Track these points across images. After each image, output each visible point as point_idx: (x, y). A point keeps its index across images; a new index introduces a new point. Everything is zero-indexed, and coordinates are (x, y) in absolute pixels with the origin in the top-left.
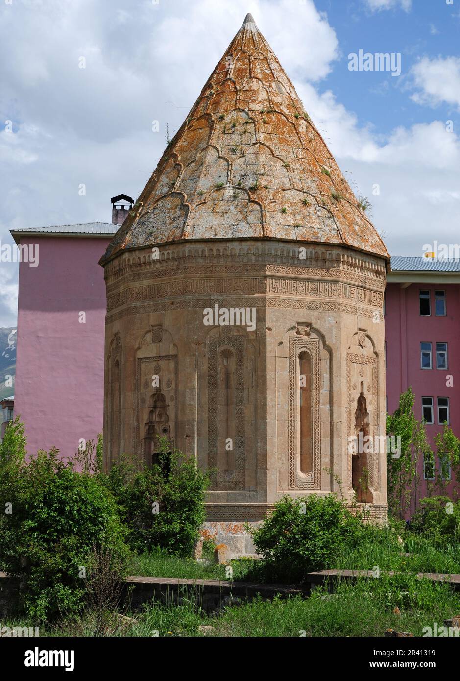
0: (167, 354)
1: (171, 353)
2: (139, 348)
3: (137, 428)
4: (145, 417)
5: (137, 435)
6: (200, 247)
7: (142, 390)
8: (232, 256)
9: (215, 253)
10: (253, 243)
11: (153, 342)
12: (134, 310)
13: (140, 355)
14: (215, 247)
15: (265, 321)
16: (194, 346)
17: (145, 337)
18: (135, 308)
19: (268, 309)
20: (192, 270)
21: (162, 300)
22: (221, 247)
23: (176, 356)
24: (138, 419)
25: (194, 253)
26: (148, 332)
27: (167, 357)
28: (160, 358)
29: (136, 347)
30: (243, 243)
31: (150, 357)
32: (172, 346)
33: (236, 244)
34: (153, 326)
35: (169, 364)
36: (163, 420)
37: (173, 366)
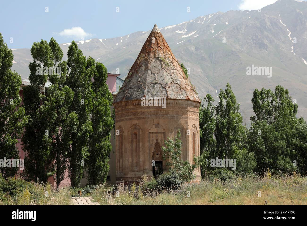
0: (161, 132)
1: (162, 132)
2: (150, 129)
3: (150, 153)
4: (153, 150)
5: (150, 155)
6: (172, 101)
7: (151, 142)
8: (180, 104)
9: (175, 103)
10: (185, 101)
11: (155, 128)
12: (148, 118)
13: (150, 131)
14: (176, 101)
15: (188, 123)
16: (170, 130)
17: (152, 126)
18: (148, 117)
19: (189, 120)
20: (170, 107)
21: (158, 115)
22: (177, 101)
23: (164, 132)
24: (150, 151)
25: (170, 103)
26: (153, 125)
27: (161, 133)
28: (158, 133)
29: (149, 129)
30: (182, 101)
31: (154, 132)
32: (163, 129)
33: (181, 101)
34: (155, 123)
35: (161, 135)
36: (157, 151)
37: (163, 135)
